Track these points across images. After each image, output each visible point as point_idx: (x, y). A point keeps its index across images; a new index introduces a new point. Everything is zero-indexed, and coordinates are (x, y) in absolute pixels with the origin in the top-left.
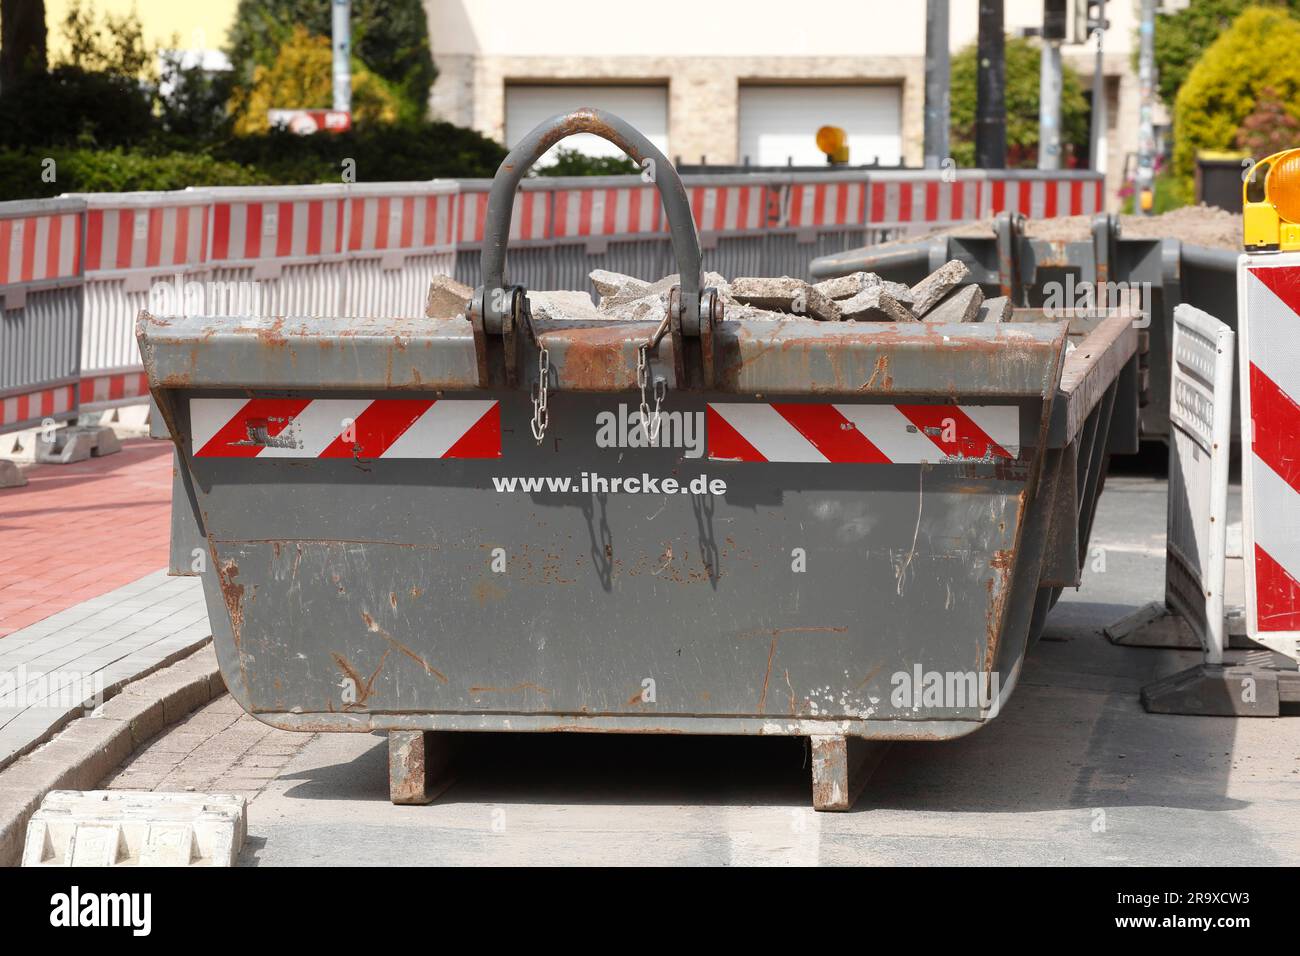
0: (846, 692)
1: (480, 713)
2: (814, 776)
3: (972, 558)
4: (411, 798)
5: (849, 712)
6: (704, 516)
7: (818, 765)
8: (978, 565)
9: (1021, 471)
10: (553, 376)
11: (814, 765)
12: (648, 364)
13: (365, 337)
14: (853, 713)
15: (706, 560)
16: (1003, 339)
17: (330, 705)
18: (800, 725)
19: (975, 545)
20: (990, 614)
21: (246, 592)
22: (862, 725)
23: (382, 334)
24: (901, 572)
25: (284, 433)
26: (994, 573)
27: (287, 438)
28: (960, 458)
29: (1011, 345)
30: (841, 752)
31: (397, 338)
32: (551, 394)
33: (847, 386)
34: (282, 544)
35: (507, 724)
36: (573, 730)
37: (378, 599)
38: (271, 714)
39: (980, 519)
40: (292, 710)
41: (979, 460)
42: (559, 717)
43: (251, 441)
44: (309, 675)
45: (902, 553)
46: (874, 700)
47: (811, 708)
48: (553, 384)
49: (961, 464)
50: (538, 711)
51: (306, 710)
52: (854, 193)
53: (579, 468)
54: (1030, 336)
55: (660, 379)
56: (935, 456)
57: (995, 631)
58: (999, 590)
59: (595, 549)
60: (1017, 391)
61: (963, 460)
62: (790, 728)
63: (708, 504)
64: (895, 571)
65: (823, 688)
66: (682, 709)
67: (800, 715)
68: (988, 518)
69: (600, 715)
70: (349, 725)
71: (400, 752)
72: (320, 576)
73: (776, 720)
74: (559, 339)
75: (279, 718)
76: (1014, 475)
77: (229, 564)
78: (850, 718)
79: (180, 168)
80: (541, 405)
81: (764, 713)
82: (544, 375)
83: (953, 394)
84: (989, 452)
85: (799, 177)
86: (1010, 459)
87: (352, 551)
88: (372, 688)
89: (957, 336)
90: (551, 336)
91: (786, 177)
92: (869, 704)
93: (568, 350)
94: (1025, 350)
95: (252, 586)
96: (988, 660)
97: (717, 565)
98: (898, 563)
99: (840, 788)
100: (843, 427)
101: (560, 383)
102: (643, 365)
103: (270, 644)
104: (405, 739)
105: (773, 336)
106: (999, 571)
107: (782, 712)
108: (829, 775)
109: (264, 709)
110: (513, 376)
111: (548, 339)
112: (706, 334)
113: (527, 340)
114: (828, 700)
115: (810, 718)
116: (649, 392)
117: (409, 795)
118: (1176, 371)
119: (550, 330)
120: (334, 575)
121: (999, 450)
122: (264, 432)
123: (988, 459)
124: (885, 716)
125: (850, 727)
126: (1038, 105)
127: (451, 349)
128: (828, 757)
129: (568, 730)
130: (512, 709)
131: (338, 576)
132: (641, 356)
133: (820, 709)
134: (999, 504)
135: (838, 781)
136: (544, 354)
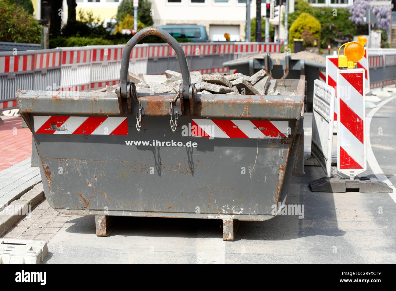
0: (233, 206)
1: (123, 211)
2: (223, 231)
3: (273, 167)
4: (102, 235)
5: (234, 212)
6: (190, 155)
7: (225, 228)
8: (275, 169)
9: (289, 141)
10: (143, 111)
11: (223, 228)
12: (173, 107)
13: (85, 98)
14: (236, 213)
15: (190, 167)
16: (285, 101)
17: (78, 207)
18: (219, 216)
19: (274, 164)
20: (278, 184)
21: (52, 174)
22: (238, 216)
23: (90, 97)
24: (251, 171)
25: (62, 126)
26: (279, 172)
27: (63, 128)
28: (270, 137)
29: (287, 103)
30: (232, 224)
31: (94, 98)
32: (142, 116)
33: (236, 115)
34: (62, 160)
35: (131, 214)
36: (150, 216)
37: (91, 177)
38: (60, 210)
39: (276, 155)
40: (66, 208)
41: (276, 138)
42: (146, 212)
43: (52, 129)
44: (71, 198)
45: (251, 165)
46: (242, 209)
47: (223, 211)
48: (143, 113)
49: (270, 139)
50: (140, 210)
51: (71, 208)
52: (231, 47)
53: (152, 138)
54: (293, 100)
55: (177, 112)
56: (262, 136)
57: (279, 189)
58: (281, 177)
59: (156, 163)
60: (288, 117)
61: (271, 137)
62: (216, 217)
63: (191, 150)
64: (249, 171)
65: (227, 205)
66: (184, 211)
67: (219, 213)
68: (278, 155)
69: (159, 212)
70: (83, 213)
71: (98, 222)
72: (73, 169)
73: (212, 214)
74: (145, 99)
75: (63, 211)
76: (286, 142)
77: (46, 165)
78: (235, 214)
79: (96, 41)
80: (139, 120)
81: (208, 212)
82: (140, 111)
83: (269, 118)
84: (279, 135)
85: (221, 43)
86: (285, 137)
87: (83, 162)
88: (90, 203)
89: (270, 100)
90: (142, 98)
91: (218, 43)
92: (240, 210)
93: (148, 103)
94: (291, 105)
95: (53, 172)
96: (277, 198)
97: (194, 168)
98: (250, 169)
99: (231, 235)
100: (234, 127)
101: (145, 113)
102: (171, 108)
103: (59, 189)
104: (100, 218)
105: (212, 99)
106: (281, 171)
107: (214, 212)
108: (228, 230)
109: (58, 208)
110: (130, 111)
111: (142, 99)
112: (191, 99)
113: (135, 100)
114: (228, 209)
115: (223, 214)
116: (173, 116)
117: (102, 234)
118: (314, 96)
119: (142, 96)
120: (78, 169)
121: (282, 135)
122: (56, 126)
123: (279, 137)
124: (245, 214)
125: (235, 217)
126: (265, 30)
127: (111, 102)
128: (228, 226)
129: (149, 216)
130: (132, 210)
131: (79, 170)
132: (171, 105)
133: (225, 211)
134: (282, 151)
135: (230, 233)
136: (140, 104)
